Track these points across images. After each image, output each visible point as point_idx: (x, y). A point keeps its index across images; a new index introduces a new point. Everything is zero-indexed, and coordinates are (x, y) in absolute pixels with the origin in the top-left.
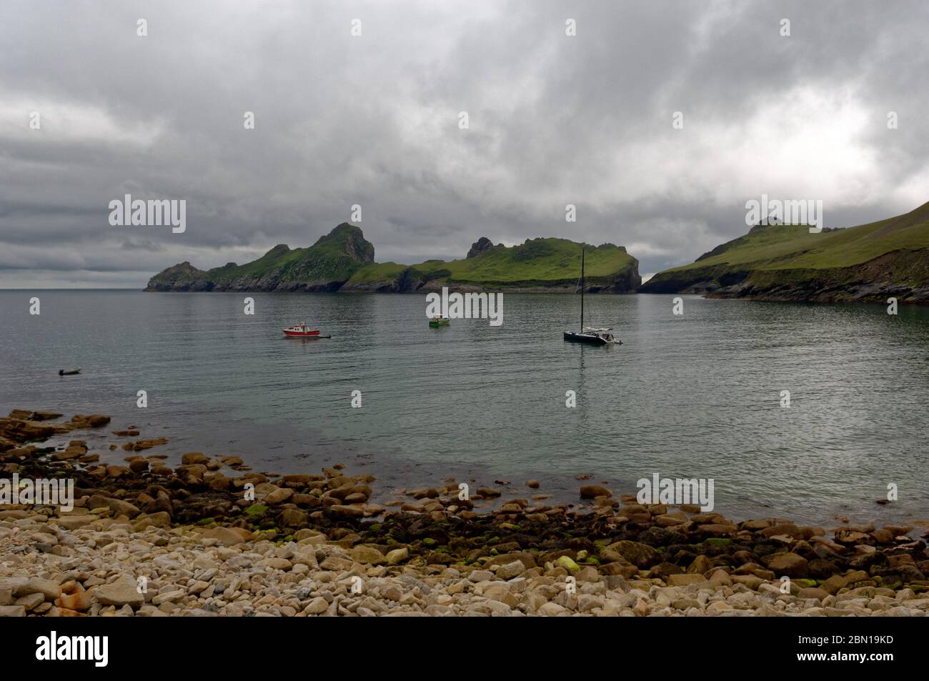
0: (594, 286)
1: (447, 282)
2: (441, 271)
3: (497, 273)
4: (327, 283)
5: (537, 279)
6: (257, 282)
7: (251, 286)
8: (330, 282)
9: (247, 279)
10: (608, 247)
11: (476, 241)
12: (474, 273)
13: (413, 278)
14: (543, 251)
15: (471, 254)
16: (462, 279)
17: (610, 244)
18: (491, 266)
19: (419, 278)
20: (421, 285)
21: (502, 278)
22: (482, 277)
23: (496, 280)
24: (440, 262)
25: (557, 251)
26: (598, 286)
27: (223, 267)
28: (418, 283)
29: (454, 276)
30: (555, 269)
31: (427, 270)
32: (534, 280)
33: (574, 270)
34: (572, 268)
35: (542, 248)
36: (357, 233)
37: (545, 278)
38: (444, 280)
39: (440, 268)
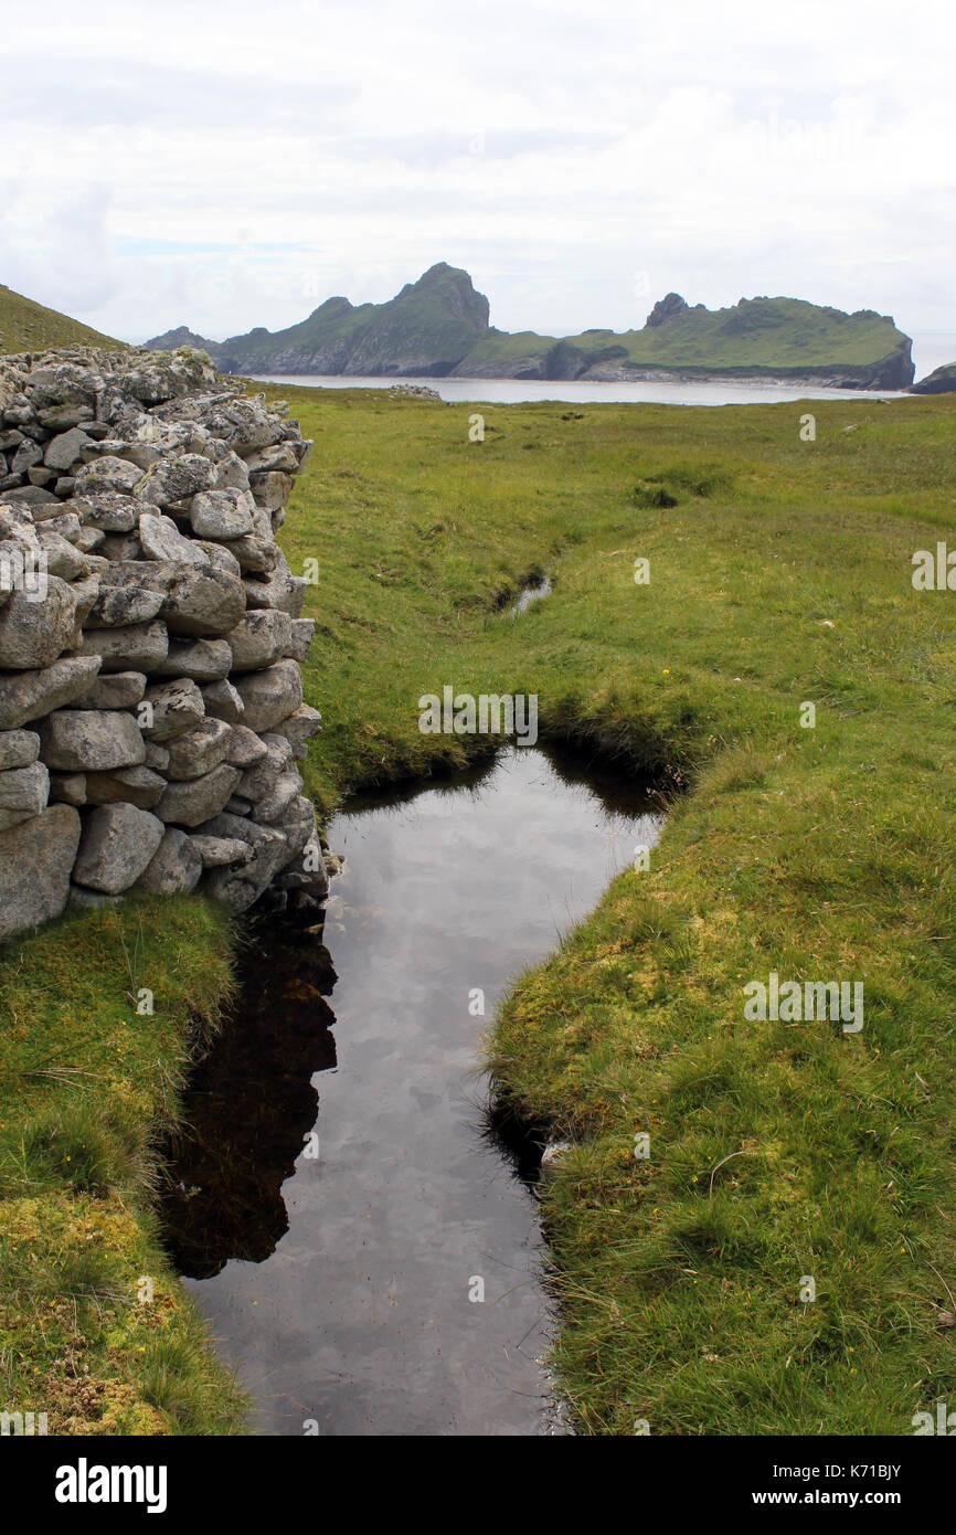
0: (848, 379)
1: (623, 366)
2: (613, 348)
3: (698, 354)
4: (430, 363)
5: (762, 365)
6: (311, 359)
7: (302, 366)
8: (435, 362)
9: (292, 356)
10: (867, 316)
11: (661, 299)
12: (664, 352)
13: (569, 359)
14: (765, 319)
15: (654, 321)
16: (646, 362)
17: (869, 312)
18: (688, 341)
19: (578, 359)
20: (583, 371)
21: (705, 362)
22: (678, 358)
23: (699, 364)
24: (609, 333)
25: (789, 319)
26: (854, 380)
27: (247, 335)
28: (578, 367)
29: (633, 358)
30: (790, 349)
31: (590, 346)
32: (757, 367)
33: (816, 352)
34: (814, 349)
35: (766, 314)
36: (463, 280)
37: (774, 364)
38: (618, 361)
39: (609, 344)
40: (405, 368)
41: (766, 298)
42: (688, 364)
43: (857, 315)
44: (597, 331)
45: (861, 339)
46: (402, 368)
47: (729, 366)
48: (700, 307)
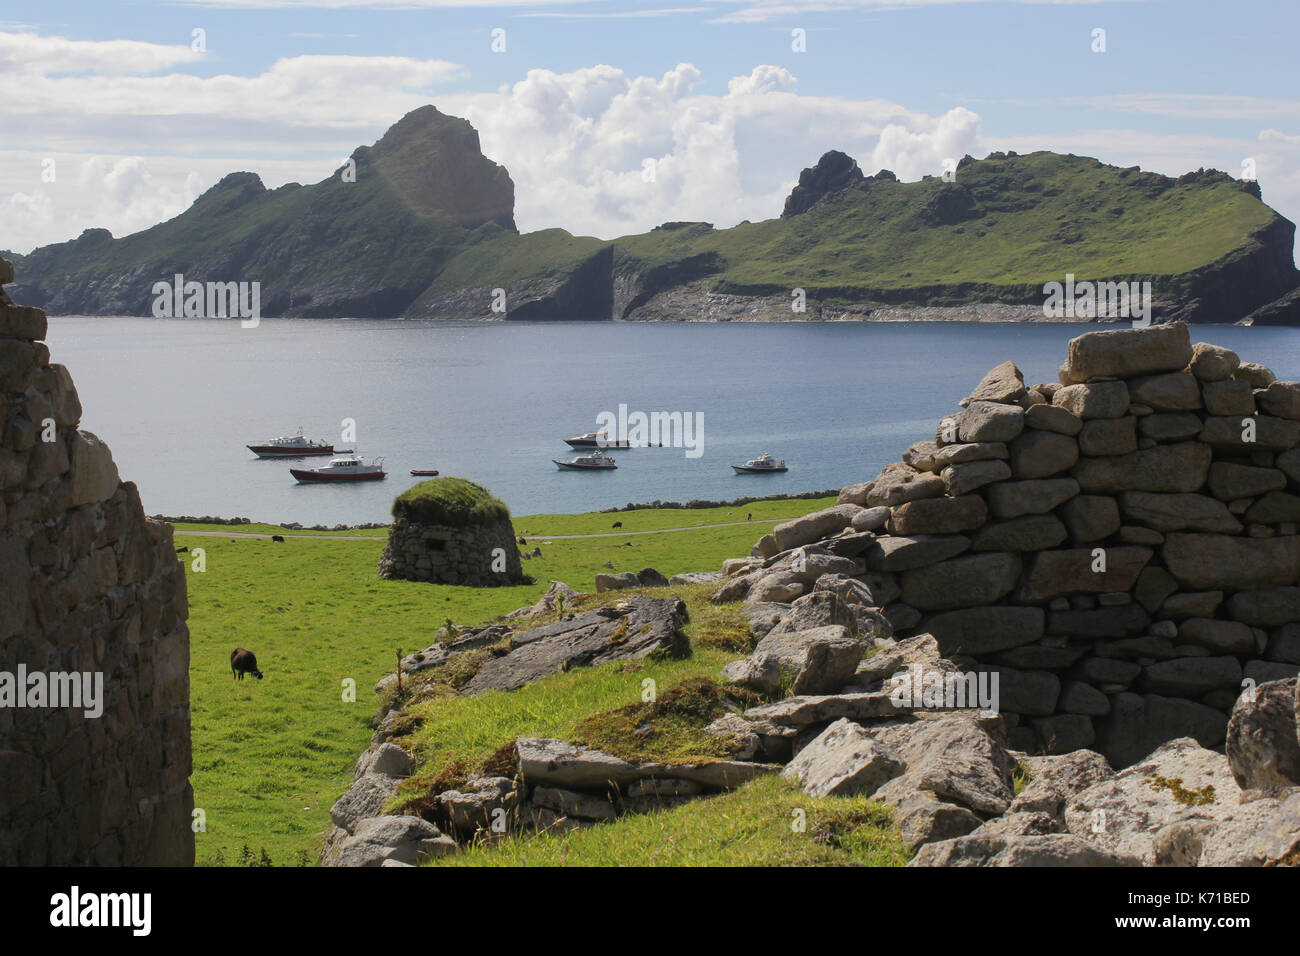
1: (713, 291)
2: (703, 256)
3: (864, 264)
4: (369, 292)
8: (378, 288)
10: (1207, 180)
11: (813, 163)
13: (619, 278)
14: (1006, 194)
15: (796, 204)
16: (759, 281)
17: (1212, 172)
18: (849, 241)
19: (636, 279)
20: (638, 302)
21: (874, 280)
22: (823, 273)
23: (861, 284)
24: (706, 228)
25: (1052, 193)
28: (631, 296)
29: (735, 275)
30: (1045, 250)
31: (661, 255)
34: (1092, 247)
35: (1006, 185)
36: (460, 137)
37: (1007, 280)
38: (706, 283)
39: (698, 247)
40: (323, 300)
41: (1012, 154)
42: (839, 283)
43: (1190, 178)
44: (681, 225)
45: (1185, 226)
46: (317, 301)
47: (917, 285)
48: (886, 175)
